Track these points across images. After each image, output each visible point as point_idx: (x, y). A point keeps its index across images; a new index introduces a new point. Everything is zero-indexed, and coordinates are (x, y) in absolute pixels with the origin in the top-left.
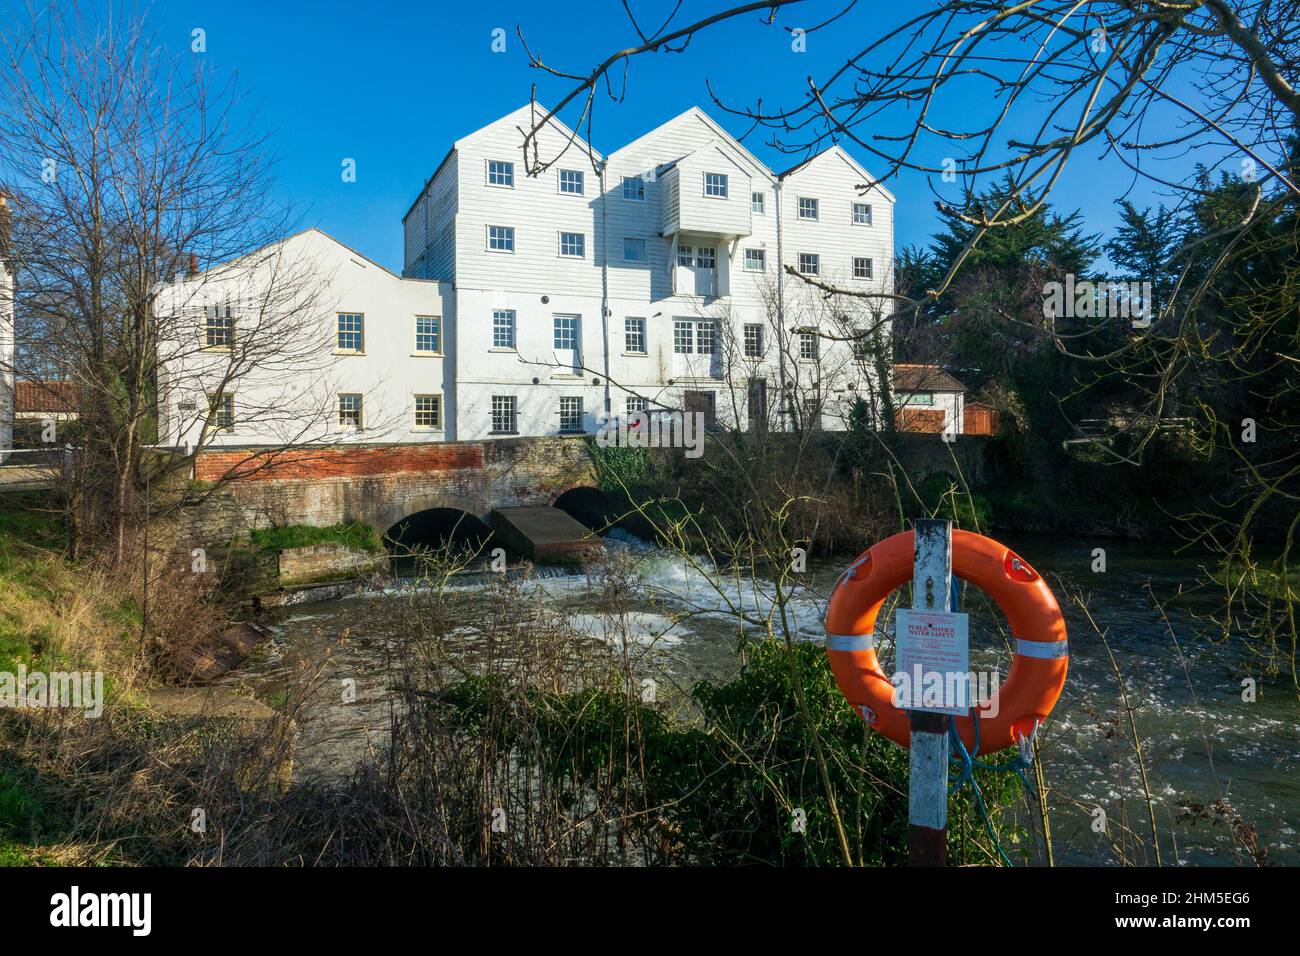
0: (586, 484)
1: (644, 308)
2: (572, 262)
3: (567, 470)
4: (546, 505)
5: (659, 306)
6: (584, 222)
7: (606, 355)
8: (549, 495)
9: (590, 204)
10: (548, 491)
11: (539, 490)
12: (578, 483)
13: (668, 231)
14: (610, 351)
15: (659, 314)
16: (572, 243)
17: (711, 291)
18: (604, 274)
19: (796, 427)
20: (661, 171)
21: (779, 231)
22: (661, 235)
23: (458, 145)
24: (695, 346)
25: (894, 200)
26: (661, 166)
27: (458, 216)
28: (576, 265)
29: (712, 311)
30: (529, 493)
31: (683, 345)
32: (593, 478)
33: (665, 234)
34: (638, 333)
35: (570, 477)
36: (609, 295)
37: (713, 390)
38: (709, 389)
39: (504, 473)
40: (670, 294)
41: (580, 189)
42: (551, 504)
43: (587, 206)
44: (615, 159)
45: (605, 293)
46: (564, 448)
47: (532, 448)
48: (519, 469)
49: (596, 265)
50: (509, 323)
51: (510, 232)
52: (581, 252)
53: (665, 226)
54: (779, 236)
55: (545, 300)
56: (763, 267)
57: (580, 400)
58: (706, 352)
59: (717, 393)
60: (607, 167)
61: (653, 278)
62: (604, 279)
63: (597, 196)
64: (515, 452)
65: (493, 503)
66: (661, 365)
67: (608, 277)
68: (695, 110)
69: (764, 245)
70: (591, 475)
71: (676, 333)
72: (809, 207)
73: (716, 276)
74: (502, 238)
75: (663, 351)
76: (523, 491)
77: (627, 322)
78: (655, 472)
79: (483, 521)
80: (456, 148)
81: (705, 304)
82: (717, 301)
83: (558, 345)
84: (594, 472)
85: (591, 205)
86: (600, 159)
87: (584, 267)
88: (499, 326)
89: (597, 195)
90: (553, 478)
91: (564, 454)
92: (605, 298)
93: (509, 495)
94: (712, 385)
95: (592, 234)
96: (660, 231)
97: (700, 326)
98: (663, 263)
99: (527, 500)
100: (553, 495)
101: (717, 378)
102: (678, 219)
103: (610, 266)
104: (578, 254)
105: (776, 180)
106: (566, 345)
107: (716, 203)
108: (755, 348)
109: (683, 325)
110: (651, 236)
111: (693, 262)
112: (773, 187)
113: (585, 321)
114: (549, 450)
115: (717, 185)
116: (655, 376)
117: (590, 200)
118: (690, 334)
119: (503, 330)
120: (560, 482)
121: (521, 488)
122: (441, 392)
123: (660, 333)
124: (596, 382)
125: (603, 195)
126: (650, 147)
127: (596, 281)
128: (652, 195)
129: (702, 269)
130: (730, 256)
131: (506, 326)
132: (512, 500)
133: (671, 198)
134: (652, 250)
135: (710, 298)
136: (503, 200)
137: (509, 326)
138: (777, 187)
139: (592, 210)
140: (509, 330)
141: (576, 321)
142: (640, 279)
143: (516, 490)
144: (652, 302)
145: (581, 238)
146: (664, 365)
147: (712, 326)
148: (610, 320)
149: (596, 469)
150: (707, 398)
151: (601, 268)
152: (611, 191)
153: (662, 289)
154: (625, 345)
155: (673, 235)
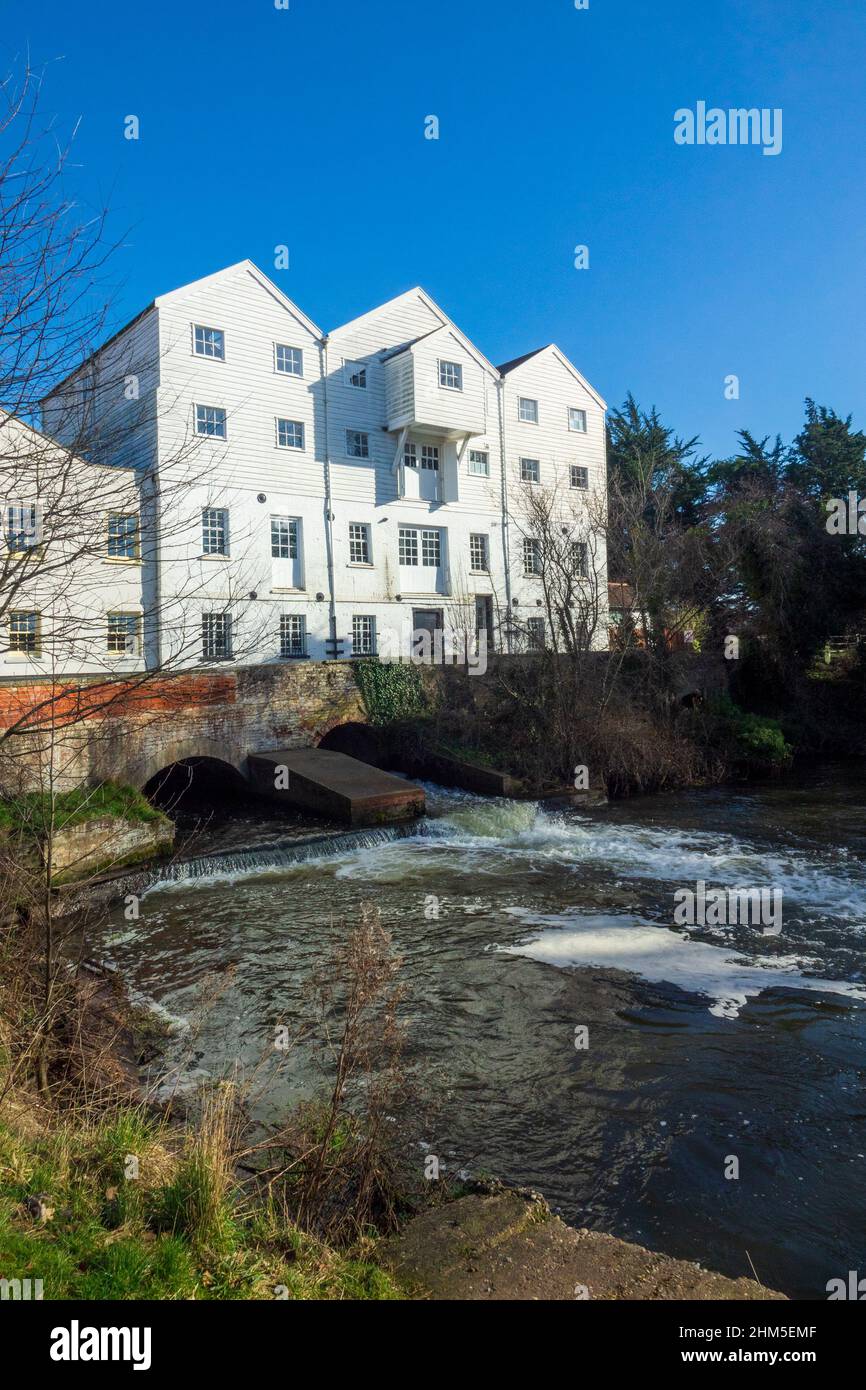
0: (354, 719)
1: (368, 514)
2: (290, 454)
3: (333, 703)
4: (310, 747)
5: (385, 510)
6: (303, 410)
7: (330, 565)
8: (313, 734)
9: (309, 387)
10: (311, 729)
11: (301, 728)
12: (345, 718)
13: (394, 425)
14: (334, 561)
15: (385, 520)
16: (290, 433)
17: (438, 495)
18: (326, 471)
19: (569, 649)
20: (384, 356)
21: (501, 433)
22: (385, 429)
23: (159, 301)
24: (420, 557)
25: (606, 408)
26: (385, 350)
27: (159, 390)
28: (296, 459)
29: (437, 518)
30: (290, 733)
31: (408, 557)
32: (362, 712)
33: (390, 429)
34: (361, 541)
35: (336, 711)
36: (332, 496)
37: (441, 607)
38: (438, 606)
39: (261, 709)
40: (396, 497)
41: (298, 370)
42: (316, 744)
43: (306, 389)
44: (336, 336)
45: (328, 493)
46: (329, 676)
47: (293, 677)
48: (278, 703)
49: (317, 460)
50: (221, 524)
51: (221, 414)
52: (300, 443)
53: (390, 419)
54: (501, 438)
55: (262, 499)
56: (486, 472)
57: (302, 618)
58: (432, 564)
59: (446, 611)
60: (328, 345)
61: (377, 477)
62: (326, 476)
63: (317, 380)
64: (273, 682)
65: (248, 747)
66: (388, 579)
67: (331, 475)
68: (417, 291)
69: (487, 447)
70: (359, 708)
71: (401, 541)
72: (529, 408)
73: (441, 479)
74: (212, 422)
75: (389, 562)
76: (283, 731)
77: (351, 529)
78: (428, 703)
79: (239, 770)
80: (156, 305)
81: (431, 510)
82: (443, 507)
83: (275, 553)
84: (362, 705)
85: (312, 389)
86: (320, 336)
87: (304, 462)
88: (209, 528)
89: (317, 378)
90: (316, 712)
91: (329, 683)
92: (327, 498)
93: (268, 737)
94: (437, 602)
95: (312, 423)
96: (383, 424)
97: (425, 535)
98: (389, 461)
99: (287, 741)
100: (318, 734)
101: (443, 594)
102: (413, 410)
103: (333, 462)
104: (297, 446)
105: (497, 375)
106: (284, 553)
107: (450, 395)
108: (480, 561)
109: (408, 534)
110: (376, 430)
111: (417, 462)
112: (495, 384)
113: (305, 524)
114: (313, 678)
115: (450, 375)
116: (382, 590)
117: (310, 384)
118: (415, 543)
119: (213, 534)
120: (325, 718)
121: (281, 727)
122: (140, 609)
123: (385, 542)
124: (320, 598)
125: (323, 378)
126: (371, 327)
127: (316, 478)
128: (376, 383)
129: (427, 471)
130: (458, 458)
131: (218, 529)
132: (271, 743)
133: (401, 387)
134: (376, 445)
135: (436, 504)
136: (213, 375)
137: (221, 529)
138: (499, 384)
139: (311, 395)
140: (221, 534)
141: (296, 525)
142: (363, 478)
143: (275, 729)
144: (377, 505)
145: (300, 426)
146: (391, 578)
147: (438, 536)
148: (334, 525)
149: (364, 700)
150: (434, 617)
151: (323, 464)
152: (332, 375)
153: (387, 492)
154: (349, 555)
155: (400, 431)
